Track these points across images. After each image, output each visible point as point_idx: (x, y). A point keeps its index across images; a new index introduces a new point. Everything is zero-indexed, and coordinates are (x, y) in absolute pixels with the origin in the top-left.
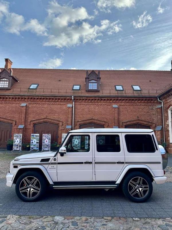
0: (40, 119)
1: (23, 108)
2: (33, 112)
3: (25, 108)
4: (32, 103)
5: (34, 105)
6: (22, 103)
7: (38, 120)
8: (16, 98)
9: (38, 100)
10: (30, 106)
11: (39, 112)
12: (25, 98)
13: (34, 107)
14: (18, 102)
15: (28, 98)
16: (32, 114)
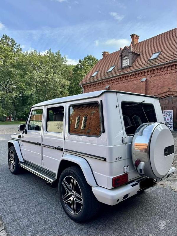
0: (162, 94)
1: (143, 84)
2: (154, 86)
3: (145, 83)
4: (152, 76)
5: (155, 78)
6: (142, 78)
7: (160, 94)
8: (136, 74)
9: (158, 71)
10: (150, 80)
11: (161, 86)
12: (145, 72)
13: (155, 80)
14: (139, 77)
15: (148, 71)
16: (154, 88)
